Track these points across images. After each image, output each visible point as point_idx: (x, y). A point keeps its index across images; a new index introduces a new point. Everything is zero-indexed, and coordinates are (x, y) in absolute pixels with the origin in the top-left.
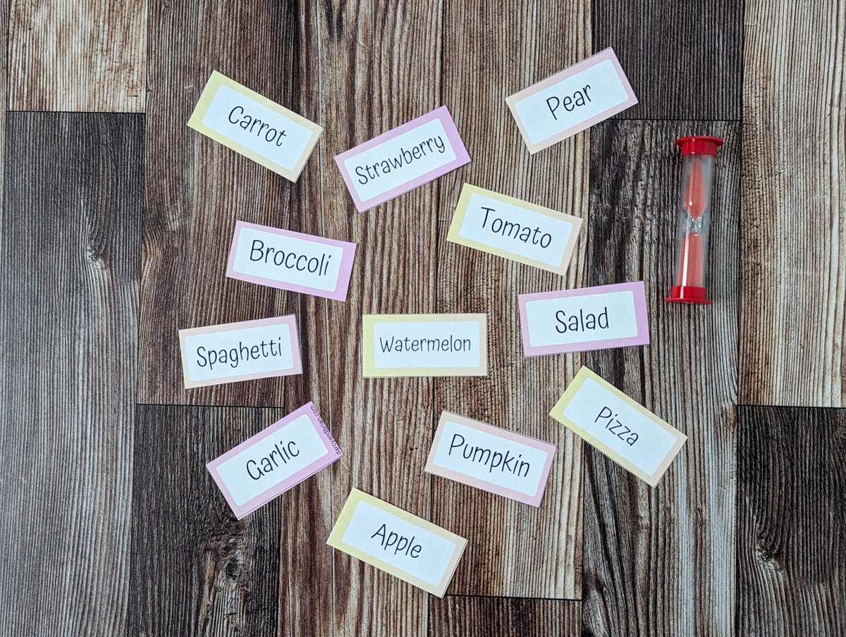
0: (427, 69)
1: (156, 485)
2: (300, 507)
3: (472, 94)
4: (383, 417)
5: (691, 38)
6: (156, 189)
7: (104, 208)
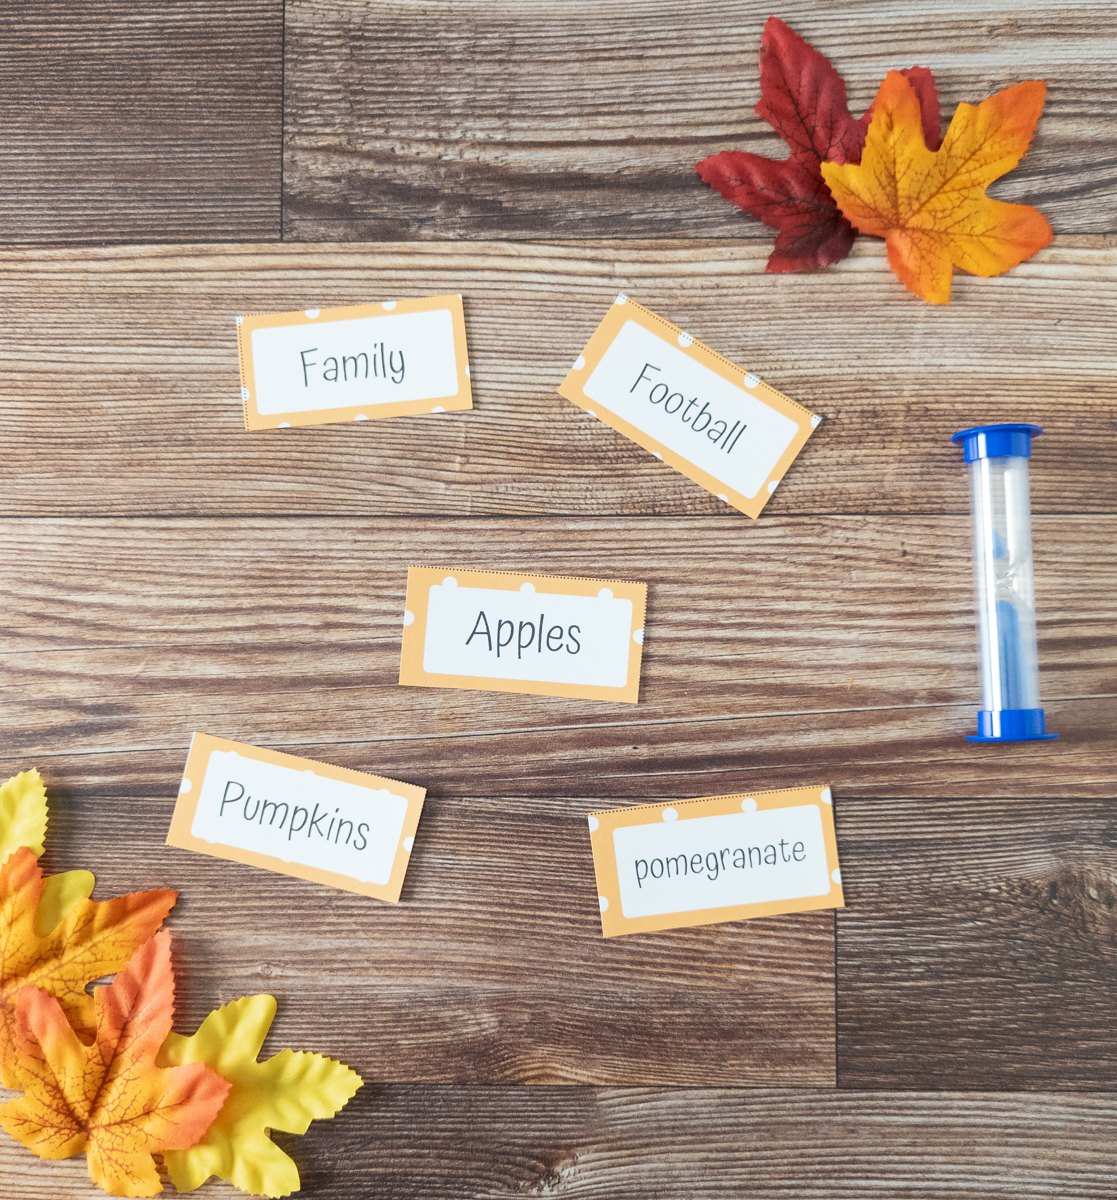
0: (189, 544)
1: (992, 1046)
2: (1025, 761)
3: (234, 459)
4: (847, 609)
5: (136, 70)
6: (418, 1060)
7: (456, 1163)
